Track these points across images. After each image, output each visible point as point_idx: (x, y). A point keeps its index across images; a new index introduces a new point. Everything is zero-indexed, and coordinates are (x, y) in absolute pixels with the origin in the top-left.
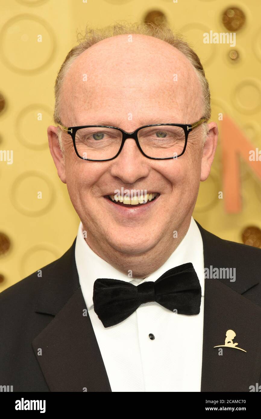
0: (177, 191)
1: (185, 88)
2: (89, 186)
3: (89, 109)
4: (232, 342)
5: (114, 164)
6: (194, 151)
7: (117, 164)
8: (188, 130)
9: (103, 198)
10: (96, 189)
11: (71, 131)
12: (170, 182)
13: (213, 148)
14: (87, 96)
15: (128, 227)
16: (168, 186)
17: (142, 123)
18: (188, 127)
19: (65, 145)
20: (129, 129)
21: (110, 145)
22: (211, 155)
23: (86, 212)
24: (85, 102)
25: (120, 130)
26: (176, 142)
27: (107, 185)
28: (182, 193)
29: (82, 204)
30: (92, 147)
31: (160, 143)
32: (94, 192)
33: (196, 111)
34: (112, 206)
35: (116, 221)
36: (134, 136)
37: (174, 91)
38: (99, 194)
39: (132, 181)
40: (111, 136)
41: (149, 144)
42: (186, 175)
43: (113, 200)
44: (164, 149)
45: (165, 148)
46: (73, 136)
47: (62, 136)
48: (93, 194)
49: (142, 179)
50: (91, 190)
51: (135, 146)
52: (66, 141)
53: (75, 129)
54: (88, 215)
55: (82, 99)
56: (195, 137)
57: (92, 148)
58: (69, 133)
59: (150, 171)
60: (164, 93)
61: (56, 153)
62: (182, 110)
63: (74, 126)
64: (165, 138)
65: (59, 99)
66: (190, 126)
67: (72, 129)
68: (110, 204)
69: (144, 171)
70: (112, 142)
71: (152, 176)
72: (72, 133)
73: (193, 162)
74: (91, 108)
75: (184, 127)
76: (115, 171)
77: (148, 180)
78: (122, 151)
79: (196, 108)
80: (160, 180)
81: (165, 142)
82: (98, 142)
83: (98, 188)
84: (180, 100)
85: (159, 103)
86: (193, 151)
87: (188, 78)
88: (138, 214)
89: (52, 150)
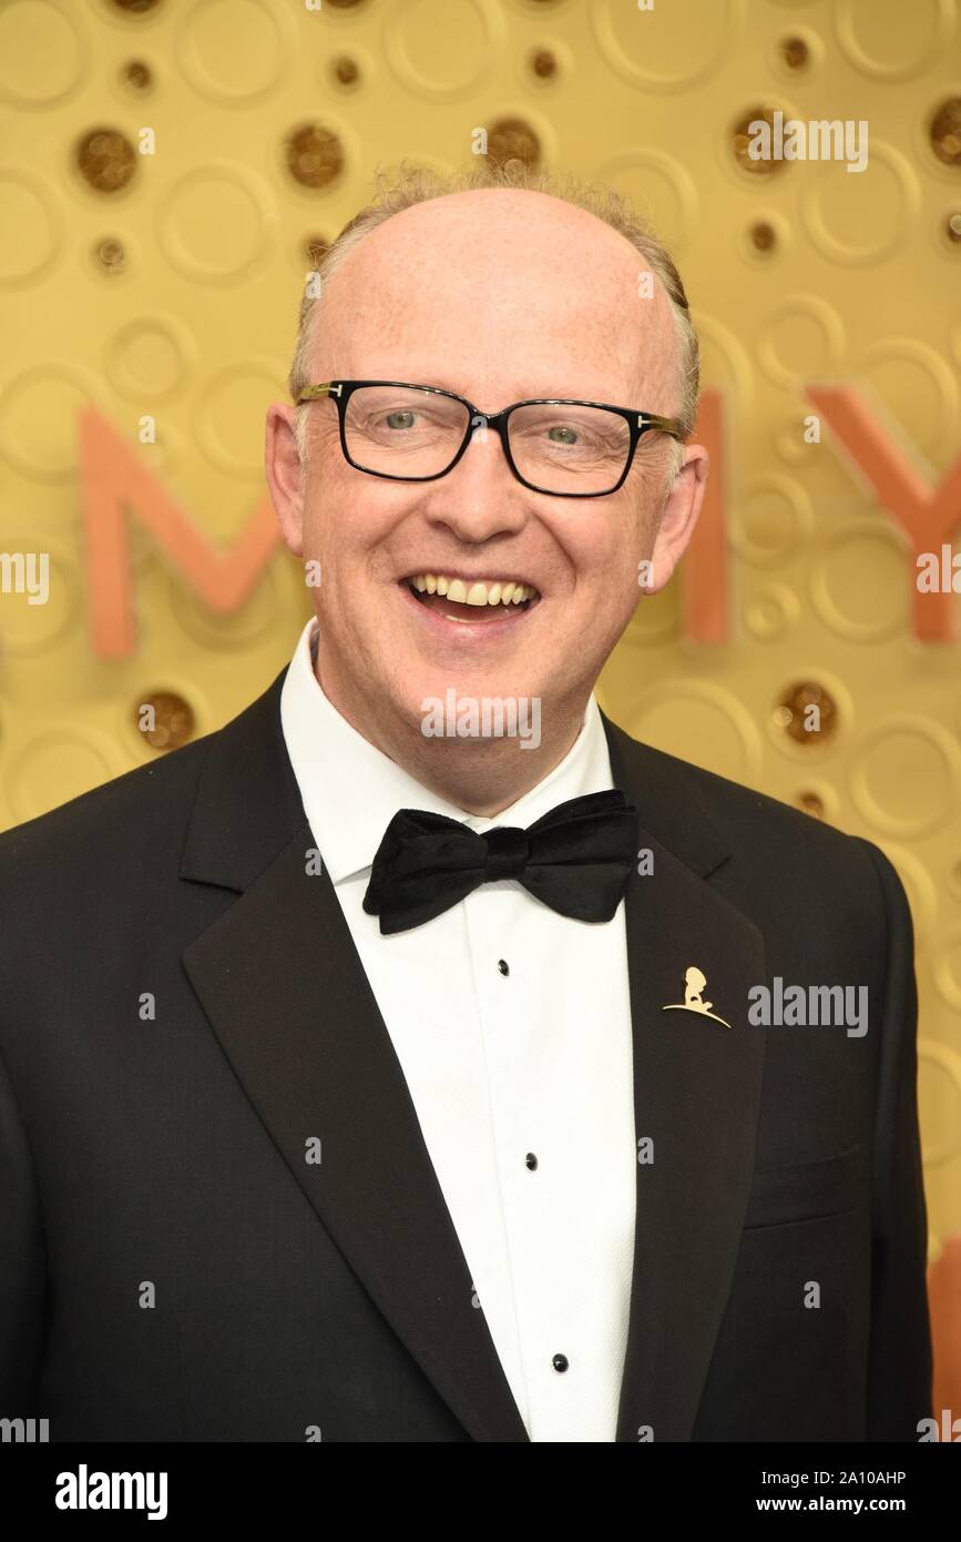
0: (585, 592)
1: (643, 329)
2: (367, 546)
3: (391, 345)
4: (699, 997)
5: (438, 491)
6: (645, 500)
7: (447, 491)
8: (640, 426)
9: (396, 586)
10: (381, 557)
11: (339, 390)
12: (571, 560)
13: (690, 517)
14: (390, 312)
15: (449, 672)
16: (566, 574)
17: (523, 393)
18: (640, 417)
19: (312, 442)
20: (487, 406)
21: (434, 443)
22: (682, 533)
23: (347, 621)
24: (383, 328)
25: (464, 402)
26: (602, 462)
27: (411, 546)
28: (599, 602)
29: (339, 597)
30: (387, 446)
31: (562, 458)
32: (376, 566)
33: (661, 396)
34: (414, 609)
35: (420, 651)
36: (499, 424)
37: (614, 329)
38: (387, 573)
39: (481, 535)
40: (438, 420)
41: (533, 455)
42: (615, 554)
43: (421, 590)
44: (572, 474)
45: (574, 471)
46: (342, 403)
47: (307, 420)
48: (371, 569)
49: (504, 534)
50: (370, 559)
51: (498, 450)
52: (317, 430)
53: (350, 387)
54: (351, 627)
55: (375, 321)
56: (651, 463)
57: (387, 449)
58: (333, 395)
59: (527, 520)
60: (589, 327)
61: (281, 478)
62: (628, 382)
63: (348, 379)
64: (574, 447)
65: (312, 328)
66: (646, 416)
67: (340, 386)
68: (410, 606)
69: (514, 517)
70: (440, 438)
71: (529, 535)
72: (339, 395)
73: (638, 524)
74: (398, 343)
75: (630, 416)
76: (437, 508)
77: (518, 543)
78: (463, 457)
79: (662, 386)
80: (547, 552)
81: (574, 456)
82: (404, 435)
83: (386, 555)
84: (627, 355)
85: (573, 349)
86: (642, 497)
87: (653, 309)
88: (481, 640)
89: (270, 468)
